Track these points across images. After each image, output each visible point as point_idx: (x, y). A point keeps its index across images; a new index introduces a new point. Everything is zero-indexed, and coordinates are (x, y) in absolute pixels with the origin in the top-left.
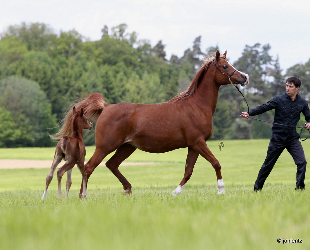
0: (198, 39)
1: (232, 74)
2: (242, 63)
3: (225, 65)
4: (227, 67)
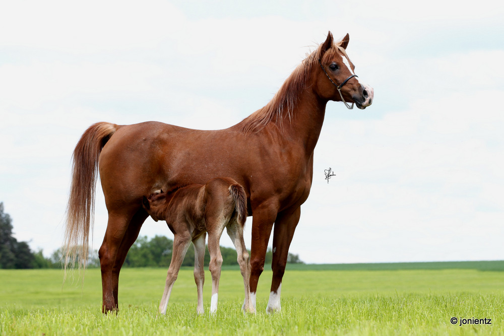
1: (345, 83)
3: (334, 63)
4: (338, 66)
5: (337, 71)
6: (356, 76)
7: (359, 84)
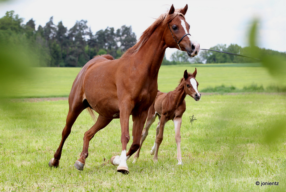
0: (52, 18)
2: (74, 29)
3: (175, 26)
4: (177, 28)
5: (177, 30)
6: (190, 35)
7: (190, 41)
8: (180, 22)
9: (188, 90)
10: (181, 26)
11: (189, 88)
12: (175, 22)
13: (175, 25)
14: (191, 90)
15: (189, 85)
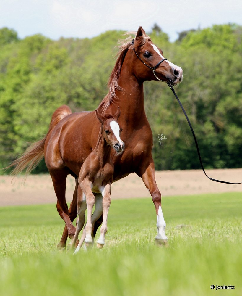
8: (152, 47)
9: (107, 137)
10: (154, 51)
11: (109, 135)
12: (146, 48)
13: (147, 51)
14: (111, 137)
15: (108, 130)
